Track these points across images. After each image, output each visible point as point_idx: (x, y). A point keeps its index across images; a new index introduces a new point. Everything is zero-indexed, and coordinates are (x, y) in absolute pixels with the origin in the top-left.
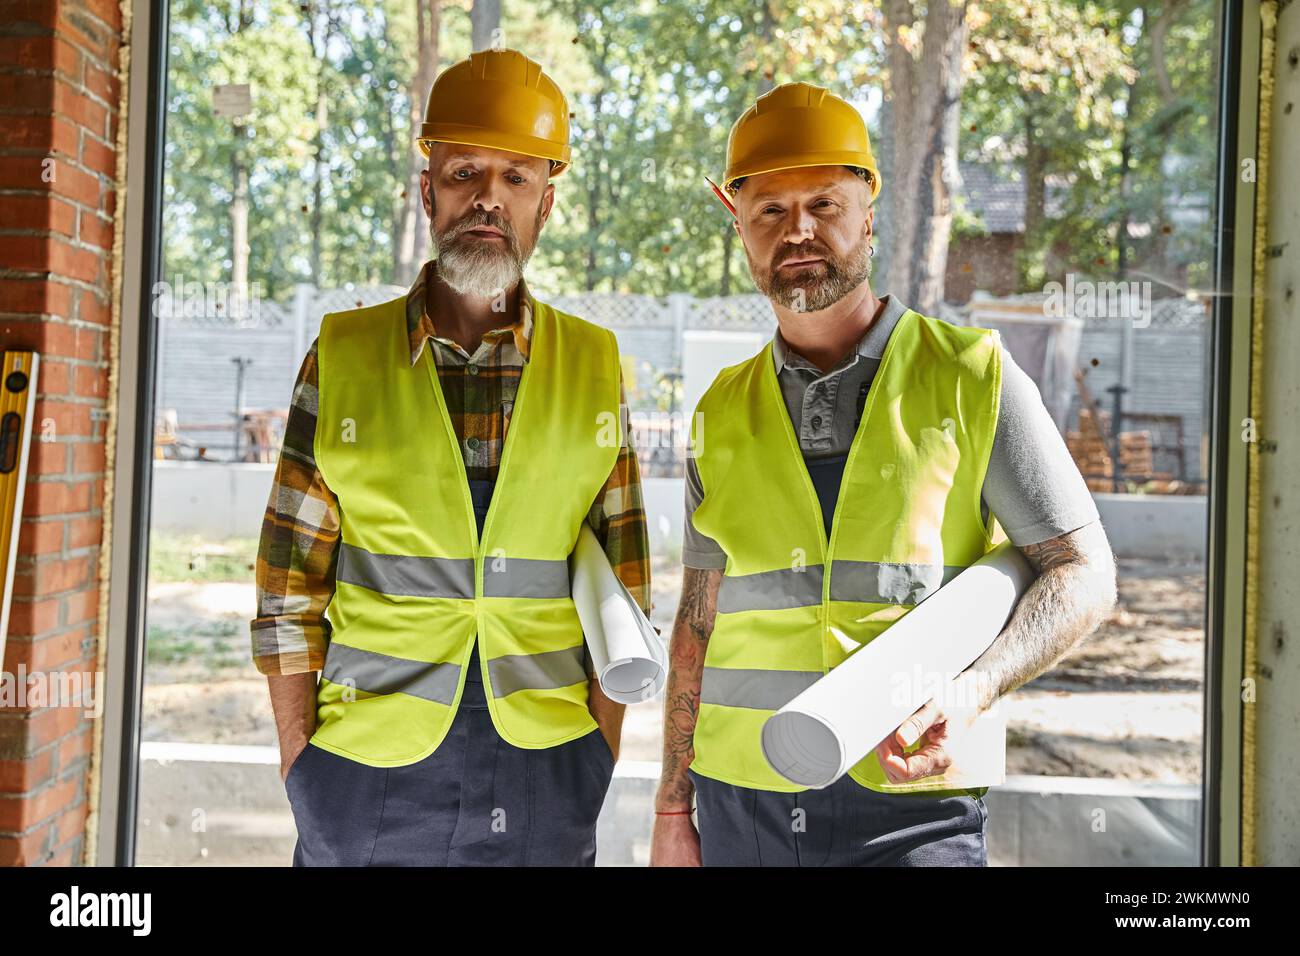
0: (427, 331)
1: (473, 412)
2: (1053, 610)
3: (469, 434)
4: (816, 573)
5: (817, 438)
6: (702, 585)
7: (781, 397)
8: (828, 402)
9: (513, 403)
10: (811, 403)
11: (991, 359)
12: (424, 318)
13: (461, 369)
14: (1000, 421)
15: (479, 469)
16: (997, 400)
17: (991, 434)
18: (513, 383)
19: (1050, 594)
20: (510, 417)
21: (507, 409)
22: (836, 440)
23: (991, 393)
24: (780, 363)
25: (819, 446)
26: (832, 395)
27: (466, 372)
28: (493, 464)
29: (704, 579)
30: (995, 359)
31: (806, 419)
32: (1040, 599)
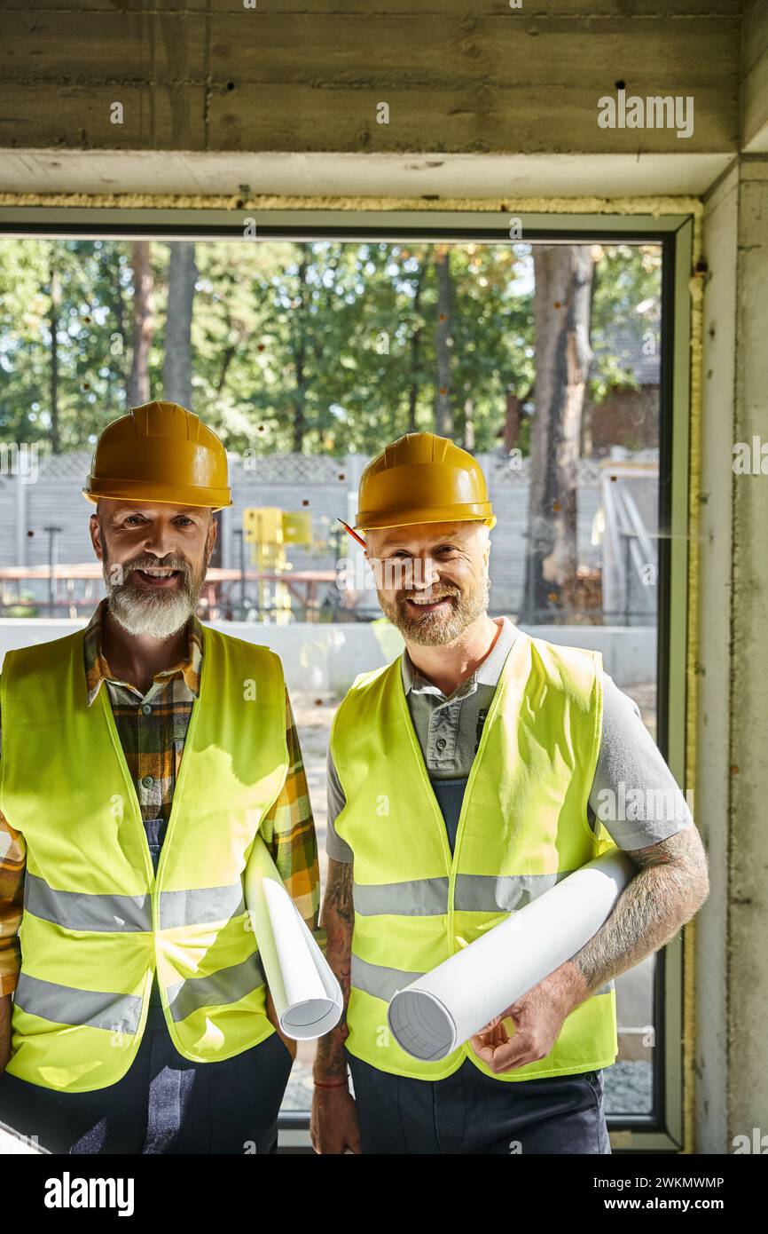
0: (103, 674)
1: (147, 751)
2: (647, 908)
3: (143, 773)
4: (441, 885)
5: (442, 759)
6: (346, 876)
7: (409, 718)
8: (450, 724)
9: (185, 740)
10: (436, 727)
11: (594, 687)
12: (100, 661)
13: (135, 709)
14: (602, 744)
15: (153, 807)
16: (599, 725)
17: (595, 756)
18: (185, 719)
19: (644, 894)
20: (181, 754)
21: (179, 746)
22: (459, 762)
23: (594, 719)
24: (408, 686)
25: (444, 767)
26: (454, 719)
27: (140, 713)
28: (167, 802)
29: (348, 872)
30: (597, 687)
31: (431, 742)
32: (636, 897)
